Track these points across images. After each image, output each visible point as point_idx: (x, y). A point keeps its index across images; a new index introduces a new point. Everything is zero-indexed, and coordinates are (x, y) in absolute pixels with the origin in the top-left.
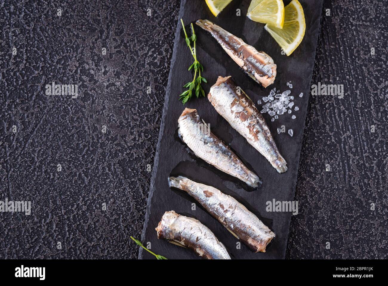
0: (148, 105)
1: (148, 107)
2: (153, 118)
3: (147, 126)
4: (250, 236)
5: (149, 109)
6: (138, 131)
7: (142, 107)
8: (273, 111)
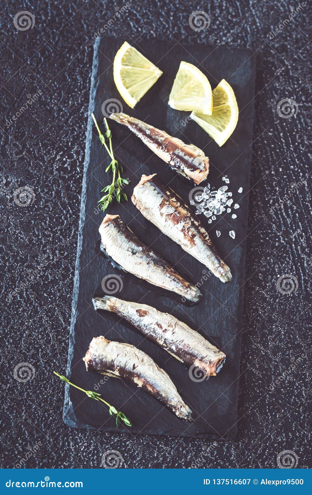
0: (61, 218)
1: (62, 219)
2: (69, 232)
3: (62, 242)
4: (197, 358)
5: (63, 222)
6: (52, 249)
7: (54, 220)
8: (209, 211)
